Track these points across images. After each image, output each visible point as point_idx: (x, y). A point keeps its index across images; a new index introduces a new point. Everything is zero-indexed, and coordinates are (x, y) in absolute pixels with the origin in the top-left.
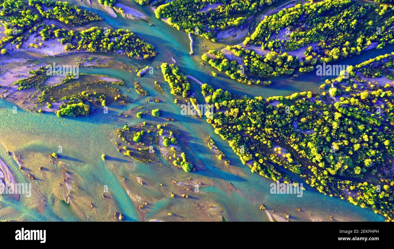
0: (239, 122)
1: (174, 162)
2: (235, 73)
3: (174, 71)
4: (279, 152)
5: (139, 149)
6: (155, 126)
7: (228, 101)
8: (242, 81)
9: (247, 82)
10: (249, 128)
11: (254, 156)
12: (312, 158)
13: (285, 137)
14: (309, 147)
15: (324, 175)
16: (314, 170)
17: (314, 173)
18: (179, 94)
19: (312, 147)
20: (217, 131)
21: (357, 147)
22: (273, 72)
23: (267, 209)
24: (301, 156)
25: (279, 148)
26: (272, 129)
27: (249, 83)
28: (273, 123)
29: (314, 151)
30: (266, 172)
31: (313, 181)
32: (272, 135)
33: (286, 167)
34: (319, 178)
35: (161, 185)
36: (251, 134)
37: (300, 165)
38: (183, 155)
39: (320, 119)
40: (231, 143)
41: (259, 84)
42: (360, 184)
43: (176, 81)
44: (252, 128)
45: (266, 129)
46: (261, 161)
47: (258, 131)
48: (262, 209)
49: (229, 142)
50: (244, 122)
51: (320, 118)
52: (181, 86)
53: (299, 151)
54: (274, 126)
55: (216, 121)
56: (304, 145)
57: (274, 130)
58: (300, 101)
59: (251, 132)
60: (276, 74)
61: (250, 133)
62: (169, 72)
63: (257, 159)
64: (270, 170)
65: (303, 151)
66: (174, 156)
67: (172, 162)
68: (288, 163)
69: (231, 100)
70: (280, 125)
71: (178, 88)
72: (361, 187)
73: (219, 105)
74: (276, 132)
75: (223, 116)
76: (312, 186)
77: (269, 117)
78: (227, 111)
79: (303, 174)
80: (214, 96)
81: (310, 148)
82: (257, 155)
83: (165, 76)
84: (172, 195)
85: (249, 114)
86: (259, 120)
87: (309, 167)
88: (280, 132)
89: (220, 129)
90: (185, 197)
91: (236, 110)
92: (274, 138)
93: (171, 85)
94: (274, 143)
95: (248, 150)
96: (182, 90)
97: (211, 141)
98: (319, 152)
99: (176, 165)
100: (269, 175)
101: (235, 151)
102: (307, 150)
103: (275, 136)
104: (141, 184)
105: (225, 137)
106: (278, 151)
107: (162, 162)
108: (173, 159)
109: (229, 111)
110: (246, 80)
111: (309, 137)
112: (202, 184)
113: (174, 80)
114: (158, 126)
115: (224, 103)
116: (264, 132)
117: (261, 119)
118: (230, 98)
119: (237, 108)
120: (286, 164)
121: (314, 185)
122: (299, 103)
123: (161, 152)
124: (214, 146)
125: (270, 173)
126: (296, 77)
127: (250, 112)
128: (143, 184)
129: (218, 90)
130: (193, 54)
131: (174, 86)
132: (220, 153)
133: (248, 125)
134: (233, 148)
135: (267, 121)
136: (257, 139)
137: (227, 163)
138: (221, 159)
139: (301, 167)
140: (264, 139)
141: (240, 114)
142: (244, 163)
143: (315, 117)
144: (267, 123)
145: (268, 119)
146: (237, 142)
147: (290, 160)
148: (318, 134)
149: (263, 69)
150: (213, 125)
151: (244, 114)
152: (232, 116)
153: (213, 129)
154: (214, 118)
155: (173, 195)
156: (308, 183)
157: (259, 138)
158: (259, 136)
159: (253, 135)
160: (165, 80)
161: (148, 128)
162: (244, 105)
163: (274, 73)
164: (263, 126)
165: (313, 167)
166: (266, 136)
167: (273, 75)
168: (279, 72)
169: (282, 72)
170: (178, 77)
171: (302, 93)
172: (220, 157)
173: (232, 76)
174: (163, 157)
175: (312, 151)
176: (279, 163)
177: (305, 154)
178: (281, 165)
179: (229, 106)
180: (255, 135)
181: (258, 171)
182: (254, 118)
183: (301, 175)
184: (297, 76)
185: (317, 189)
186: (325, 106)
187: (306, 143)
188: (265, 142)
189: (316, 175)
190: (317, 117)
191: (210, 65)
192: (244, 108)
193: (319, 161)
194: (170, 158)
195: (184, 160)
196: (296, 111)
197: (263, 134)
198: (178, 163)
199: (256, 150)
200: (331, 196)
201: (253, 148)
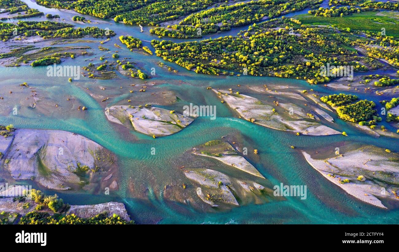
0: (182, 52)
5: (102, 73)
7: (171, 44)
10: (190, 54)
11: (196, 64)
12: (241, 60)
13: (218, 55)
14: (237, 56)
15: (252, 66)
17: (245, 66)
19: (239, 55)
20: (165, 58)
21: (271, 51)
23: (213, 88)
24: (232, 61)
25: (215, 60)
30: (208, 70)
31: (245, 70)
32: (208, 54)
33: (222, 66)
34: (249, 68)
35: (121, 88)
37: (233, 64)
38: (138, 71)
40: (177, 62)
42: (280, 67)
43: (131, 41)
44: (192, 53)
46: (202, 66)
47: (197, 54)
48: (208, 89)
52: (135, 43)
53: (230, 59)
54: (209, 50)
56: (233, 56)
57: (209, 52)
58: (225, 39)
59: (192, 55)
62: (125, 38)
64: (211, 69)
65: (233, 58)
66: (132, 73)
68: (224, 64)
69: (174, 43)
71: (133, 44)
72: (281, 68)
73: (165, 47)
74: (211, 53)
80: (161, 44)
82: (198, 64)
83: (122, 41)
84: (131, 92)
85: (189, 47)
87: (240, 65)
88: (214, 53)
89: (168, 57)
90: (142, 91)
91: (179, 47)
93: (127, 43)
94: (211, 58)
95: (191, 62)
97: (162, 63)
99: (133, 76)
103: (210, 55)
104: (103, 89)
105: (172, 59)
112: (156, 83)
113: (129, 41)
114: (118, 61)
115: (169, 45)
117: (198, 48)
123: (121, 73)
128: (105, 89)
130: (143, 32)
131: (129, 43)
132: (170, 67)
133: (189, 52)
134: (180, 64)
136: (197, 57)
137: (176, 71)
138: (170, 70)
141: (182, 48)
142: (189, 69)
144: (203, 50)
146: (182, 59)
151: (185, 48)
152: (176, 50)
153: (163, 58)
154: (162, 53)
157: (199, 57)
159: (194, 56)
163: (204, 31)
164: (200, 51)
165: (243, 64)
166: (203, 56)
169: (209, 30)
170: (133, 39)
171: (225, 37)
174: (122, 75)
175: (240, 57)
176: (216, 65)
177: (235, 60)
178: (218, 66)
179: (173, 46)
181: (201, 70)
184: (220, 32)
188: (204, 58)
189: (247, 67)
191: (156, 34)
192: (185, 45)
193: (246, 60)
194: (128, 74)
196: (223, 42)
199: (197, 62)
200: (261, 75)
201: (195, 61)
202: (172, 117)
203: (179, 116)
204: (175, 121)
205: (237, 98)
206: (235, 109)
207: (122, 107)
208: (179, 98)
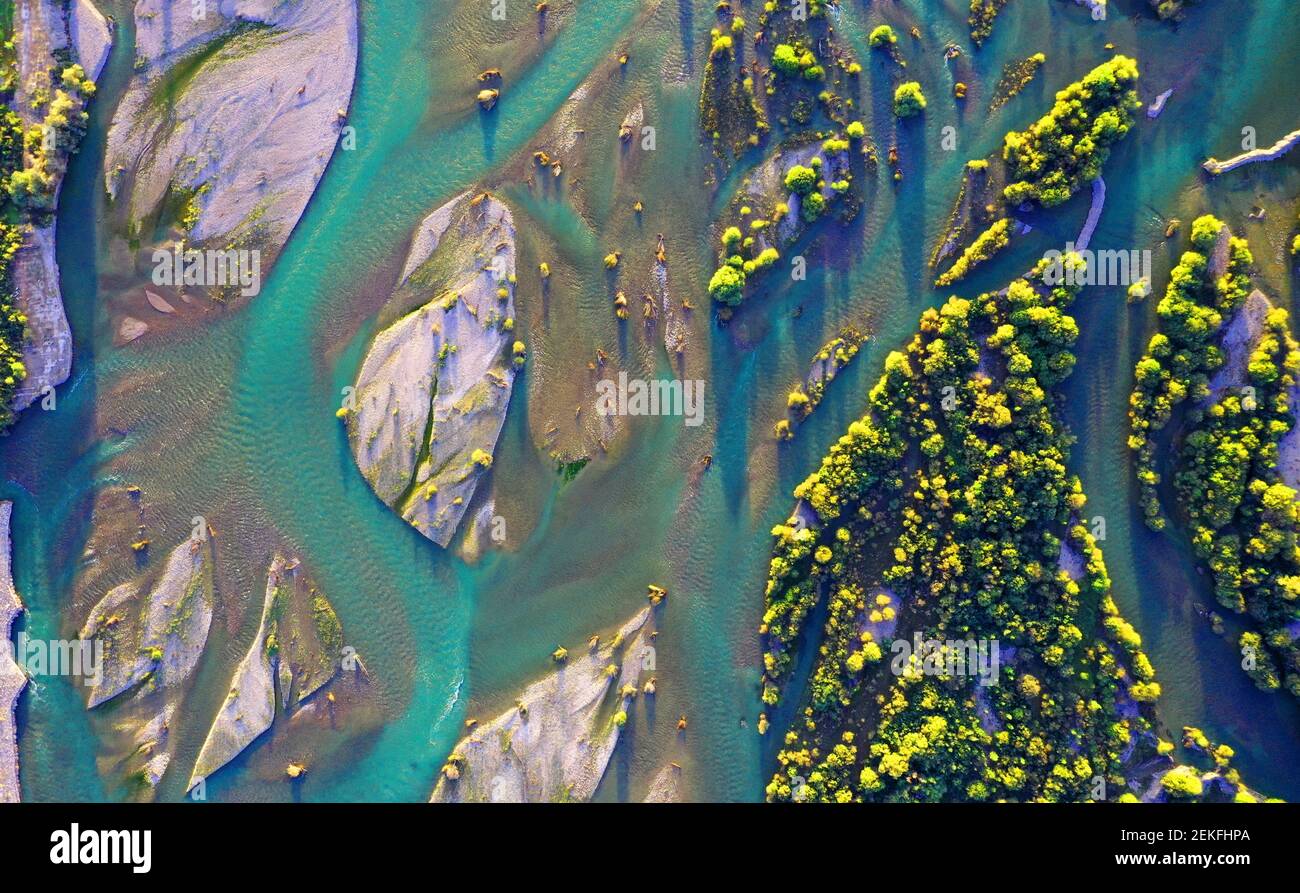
0: (954, 440)
1: (734, 232)
2: (1166, 374)
3: (1108, 119)
4: (875, 616)
5: (748, 82)
6: (853, 116)
7: (1033, 373)
8: (1137, 411)
9: (1136, 434)
10: (939, 481)
11: (836, 524)
12: (886, 741)
13: (941, 626)
14: (925, 722)
15: (831, 792)
16: (843, 752)
17: (831, 757)
18: (1013, 169)
20: (896, 360)
22: (1210, 527)
23: (656, 609)
24: (881, 699)
25: (890, 613)
26: (960, 570)
27: (1133, 442)
28: (986, 570)
29: (915, 743)
30: (786, 582)
31: (801, 757)
32: (937, 575)
33: (824, 650)
34: (816, 777)
35: (638, 207)
36: (918, 495)
37: (846, 702)
38: (769, 254)
39: (1049, 747)
40: (862, 427)
41: (1138, 485)
43: (1067, 140)
44: (944, 495)
45: (953, 548)
46: (824, 554)
47: (939, 521)
48: (651, 591)
49: (867, 418)
50: (960, 459)
51: (1056, 747)
52: (1048, 166)
53: (900, 689)
54: (974, 577)
55: (938, 345)
56: (927, 703)
57: (959, 580)
58: (1107, 660)
59: (930, 494)
60: (1204, 543)
61: (922, 491)
62: (1103, 98)
63: (827, 538)
64: (798, 596)
65: (906, 703)
66: (757, 224)
67: (732, 223)
68: (845, 657)
69: (1039, 384)
70: (984, 597)
71: (1037, 159)
73: (1005, 343)
74: (953, 587)
75: (966, 370)
76: (780, 757)
77: (1010, 551)
78: (987, 381)
79: (814, 717)
80: (1038, 313)
81: (925, 729)
82: (843, 534)
83: (1076, 87)
84: (611, 258)
85: (1001, 470)
86: (984, 514)
87: (849, 736)
88: (955, 605)
89: (909, 373)
90: (619, 306)
91: (1003, 416)
92: (926, 587)
93: (1047, 122)
94: (906, 590)
95: (854, 496)
96: (1031, 178)
97: (853, 349)
98: (915, 764)
99: (725, 239)
100: (778, 596)
101: (835, 448)
102: (912, 718)
103: (937, 588)
104: (622, 133)
105: (880, 397)
106: (880, 608)
107: (722, 184)
108: (744, 223)
109: (991, 390)
110: (1145, 424)
111: (964, 716)
112: (680, 356)
113: (1067, 131)
114: (856, 127)
115: (1021, 360)
116: (942, 543)
117: (989, 523)
118: (1050, 381)
119: (1014, 414)
120: (835, 649)
121: (785, 762)
122: (1099, 656)
123: (759, 170)
124: (834, 364)
125: (790, 598)
126: (1212, 623)
127: (1011, 473)
128: (623, 138)
129: (1069, 322)
130: (1208, 176)
131: (1042, 138)
132: (811, 396)
133: (953, 477)
134: (845, 440)
135: (988, 547)
136: (906, 523)
137: (784, 430)
138: (790, 403)
139: (839, 704)
140: (913, 549)
141: (989, 433)
142: (800, 490)
143: (1054, 726)
144: (979, 547)
145: (1000, 548)
146: (874, 447)
147: (856, 662)
148: (989, 748)
149: (1213, 486)
150: (918, 340)
151: (996, 449)
152: (974, 406)
153: (901, 344)
154: (944, 337)
155: (615, 261)
156: (788, 742)
157: (913, 529)
158: (921, 527)
159: (916, 505)
160: (1061, 95)
161: (838, 88)
162: (1029, 438)
163: (1207, 535)
164: (965, 535)
165: (854, 749)
166: (926, 552)
167: (1195, 533)
168: (1217, 552)
169: (1218, 567)
170: (1088, 144)
171: (1143, 660)
172: (796, 396)
173: (1149, 364)
174: (740, 180)
175: (911, 737)
176: (833, 621)
177: (892, 712)
178: (829, 630)
179: (1014, 384)
180: (918, 513)
181: (783, 553)
182: (989, 493)
183: (809, 711)
184: (1218, 628)
185: (777, 776)
186: (1110, 761)
187: (938, 711)
188: (900, 555)
189: (825, 765)
190: (1057, 737)
191: (1176, 262)
192: (1021, 446)
193: (881, 768)
194: (745, 210)
195: (750, 266)
196: (1060, 651)
197: (933, 542)
198: (733, 247)
199: (859, 527)
201: (868, 516)
202: (457, 459)
203: (463, 487)
204: (432, 475)
205: (592, 713)
206: (516, 704)
207: (501, 249)
208: (582, 472)
